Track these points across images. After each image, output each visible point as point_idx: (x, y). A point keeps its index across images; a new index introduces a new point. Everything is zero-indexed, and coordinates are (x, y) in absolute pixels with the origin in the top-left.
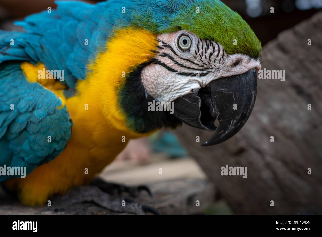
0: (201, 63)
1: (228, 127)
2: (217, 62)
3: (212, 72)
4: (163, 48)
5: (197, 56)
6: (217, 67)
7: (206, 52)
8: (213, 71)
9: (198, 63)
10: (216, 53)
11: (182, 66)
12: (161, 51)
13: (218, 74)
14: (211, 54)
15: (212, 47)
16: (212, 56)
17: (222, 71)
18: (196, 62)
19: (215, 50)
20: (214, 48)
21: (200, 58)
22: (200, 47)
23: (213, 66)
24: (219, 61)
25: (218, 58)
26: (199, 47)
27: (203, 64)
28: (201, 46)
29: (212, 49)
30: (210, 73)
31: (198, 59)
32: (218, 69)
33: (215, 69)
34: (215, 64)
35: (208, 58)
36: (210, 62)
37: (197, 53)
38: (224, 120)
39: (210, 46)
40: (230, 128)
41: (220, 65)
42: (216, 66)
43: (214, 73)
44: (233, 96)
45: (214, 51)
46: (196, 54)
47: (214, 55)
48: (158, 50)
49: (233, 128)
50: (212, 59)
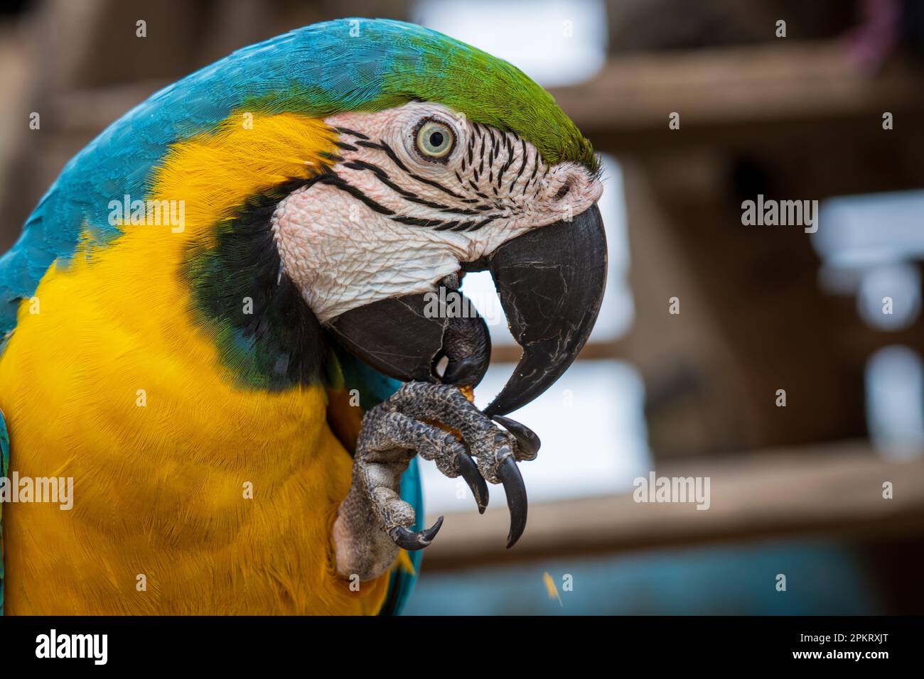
0: (471, 194)
1: (550, 359)
2: (517, 188)
3: (501, 216)
4: (355, 150)
5: (463, 174)
6: (517, 204)
7: (491, 164)
8: (505, 213)
9: (464, 193)
10: (517, 164)
11: (411, 197)
12: (350, 156)
13: (519, 221)
14: (505, 168)
15: (506, 147)
16: (506, 174)
17: (533, 213)
18: (457, 190)
19: (514, 157)
20: (511, 151)
21: (473, 179)
22: (477, 150)
23: (505, 202)
24: (524, 187)
25: (523, 178)
26: (474, 150)
27: (475, 197)
28: (480, 147)
29: (508, 155)
30: (496, 221)
31: (465, 182)
32: (519, 207)
33: (512, 208)
34: (511, 195)
35: (495, 178)
36: (498, 190)
37: (467, 165)
38: (538, 342)
39: (501, 147)
40: (556, 359)
41: (526, 196)
42: (516, 199)
43: (508, 219)
44: (561, 275)
45: (511, 161)
46: (461, 170)
47: (513, 170)
48: (338, 152)
49: (562, 358)
50: (506, 182)
